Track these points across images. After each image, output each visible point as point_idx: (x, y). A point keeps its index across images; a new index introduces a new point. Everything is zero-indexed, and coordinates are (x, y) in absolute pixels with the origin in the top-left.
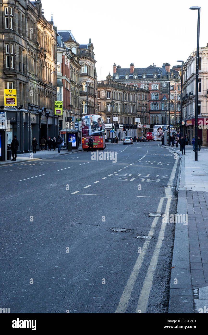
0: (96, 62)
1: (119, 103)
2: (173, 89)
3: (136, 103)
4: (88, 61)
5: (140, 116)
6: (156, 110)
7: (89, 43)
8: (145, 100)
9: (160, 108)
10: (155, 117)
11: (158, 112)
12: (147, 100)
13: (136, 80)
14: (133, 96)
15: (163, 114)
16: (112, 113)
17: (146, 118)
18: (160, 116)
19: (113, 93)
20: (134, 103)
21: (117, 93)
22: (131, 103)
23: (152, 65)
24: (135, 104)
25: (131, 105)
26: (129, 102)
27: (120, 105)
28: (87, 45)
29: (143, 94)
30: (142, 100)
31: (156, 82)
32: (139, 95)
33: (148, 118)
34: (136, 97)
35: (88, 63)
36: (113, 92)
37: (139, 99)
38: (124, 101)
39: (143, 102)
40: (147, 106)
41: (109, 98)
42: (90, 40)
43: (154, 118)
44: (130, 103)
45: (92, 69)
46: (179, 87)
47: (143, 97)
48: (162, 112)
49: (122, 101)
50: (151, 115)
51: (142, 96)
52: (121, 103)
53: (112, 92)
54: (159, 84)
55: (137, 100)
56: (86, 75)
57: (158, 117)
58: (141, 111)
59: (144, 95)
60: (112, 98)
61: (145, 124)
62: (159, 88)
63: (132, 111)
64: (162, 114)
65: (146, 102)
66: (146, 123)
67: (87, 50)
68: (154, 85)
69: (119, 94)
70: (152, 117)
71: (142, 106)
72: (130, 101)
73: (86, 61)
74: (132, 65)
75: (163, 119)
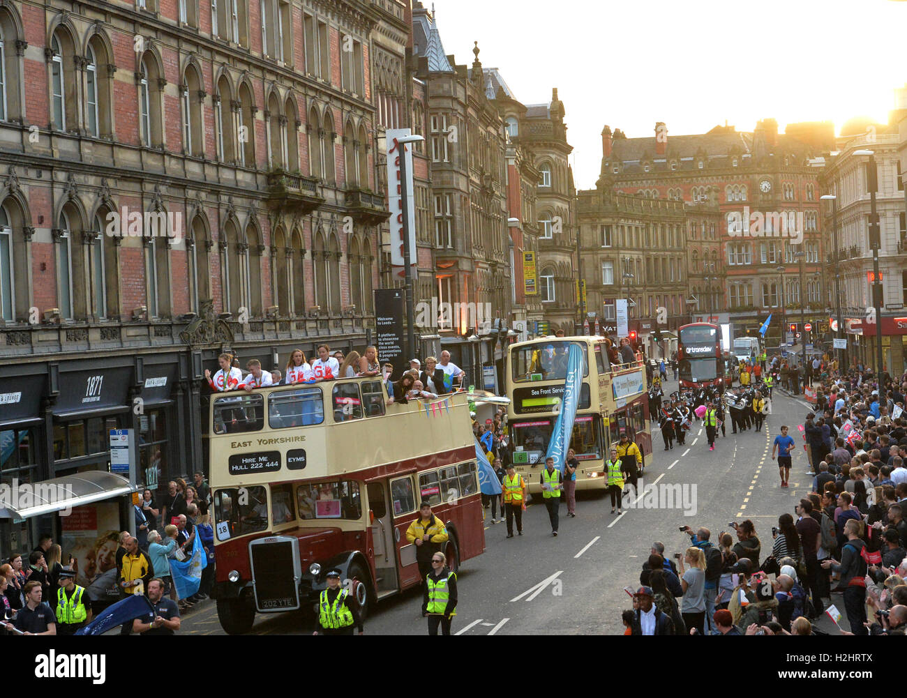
0: (573, 148)
1: (635, 257)
2: (792, 196)
3: (685, 251)
4: (553, 153)
5: (699, 288)
6: (744, 266)
7: (551, 100)
8: (710, 239)
9: (754, 256)
10: (741, 287)
11: (751, 272)
12: (718, 239)
13: (677, 175)
14: (675, 230)
15: (765, 276)
16: (617, 289)
17: (714, 294)
18: (756, 282)
19: (620, 228)
20: (679, 251)
21: (630, 228)
22: (670, 253)
23: (723, 125)
24: (682, 253)
25: (671, 259)
26: (664, 251)
27: (639, 261)
28: (548, 108)
29: (705, 222)
30: (703, 239)
31: (738, 178)
32: (692, 225)
33: (721, 293)
34: (684, 231)
35: (553, 156)
36: (617, 226)
37: (692, 239)
38: (650, 250)
39: (705, 246)
40: (718, 257)
41: (608, 244)
42: (555, 91)
43: (738, 290)
44: (667, 253)
45: (562, 173)
46: (809, 191)
47: (703, 230)
48: (762, 270)
49: (643, 250)
50: (730, 280)
51: (701, 229)
52: (641, 257)
53: (614, 226)
54: (749, 185)
55: (687, 241)
56: (549, 193)
57: (750, 286)
58: (700, 272)
59: (706, 225)
60: (615, 245)
61: (715, 311)
62: (749, 197)
63: (675, 277)
64: (761, 276)
65: (713, 245)
66: (717, 307)
67: (548, 123)
68: (733, 187)
69: (633, 228)
70: (733, 287)
71: (702, 260)
72: (668, 246)
73: (549, 153)
74: (659, 127)
75: (766, 292)
